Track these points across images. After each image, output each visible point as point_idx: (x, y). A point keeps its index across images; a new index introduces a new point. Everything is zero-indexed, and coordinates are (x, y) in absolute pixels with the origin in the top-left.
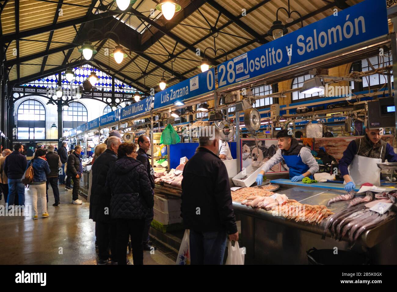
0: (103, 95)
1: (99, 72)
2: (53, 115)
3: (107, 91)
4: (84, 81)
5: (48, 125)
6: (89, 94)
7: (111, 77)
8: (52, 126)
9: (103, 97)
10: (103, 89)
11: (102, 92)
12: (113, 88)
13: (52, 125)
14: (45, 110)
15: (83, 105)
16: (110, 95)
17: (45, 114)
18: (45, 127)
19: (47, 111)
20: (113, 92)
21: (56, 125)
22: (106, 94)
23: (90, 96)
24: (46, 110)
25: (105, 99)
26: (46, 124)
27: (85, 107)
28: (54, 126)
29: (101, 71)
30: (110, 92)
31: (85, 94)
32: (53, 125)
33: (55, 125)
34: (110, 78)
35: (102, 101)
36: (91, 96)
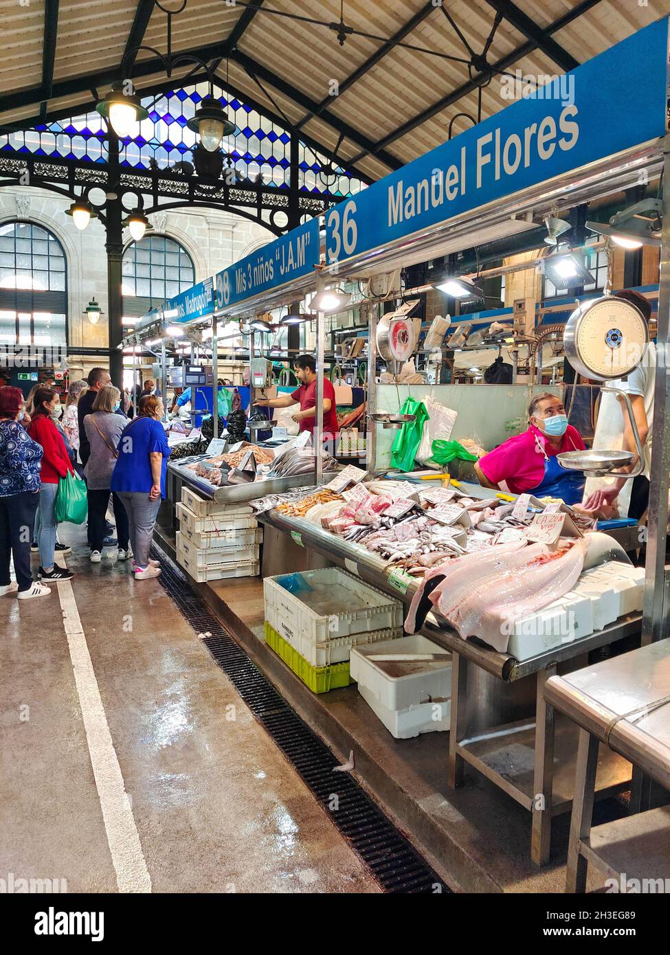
0: (259, 198)
1: (248, 112)
2: (91, 275)
3: (272, 185)
4: (196, 144)
5: (75, 306)
6: (213, 192)
7: (289, 135)
8: (88, 309)
9: (259, 206)
10: (260, 178)
11: (258, 186)
12: (294, 177)
13: (88, 306)
14: (65, 257)
15: (181, 246)
16: (283, 200)
17: (66, 272)
18: (65, 311)
19: (72, 260)
20: (292, 191)
21: (99, 306)
22: (271, 196)
23: (217, 200)
24: (68, 258)
25: (266, 214)
26: (69, 302)
27: (186, 252)
28: (93, 307)
29: (253, 111)
30: (282, 190)
31: (201, 190)
32: (90, 304)
33: (96, 304)
34: (284, 139)
35: (257, 220)
36: (220, 200)
